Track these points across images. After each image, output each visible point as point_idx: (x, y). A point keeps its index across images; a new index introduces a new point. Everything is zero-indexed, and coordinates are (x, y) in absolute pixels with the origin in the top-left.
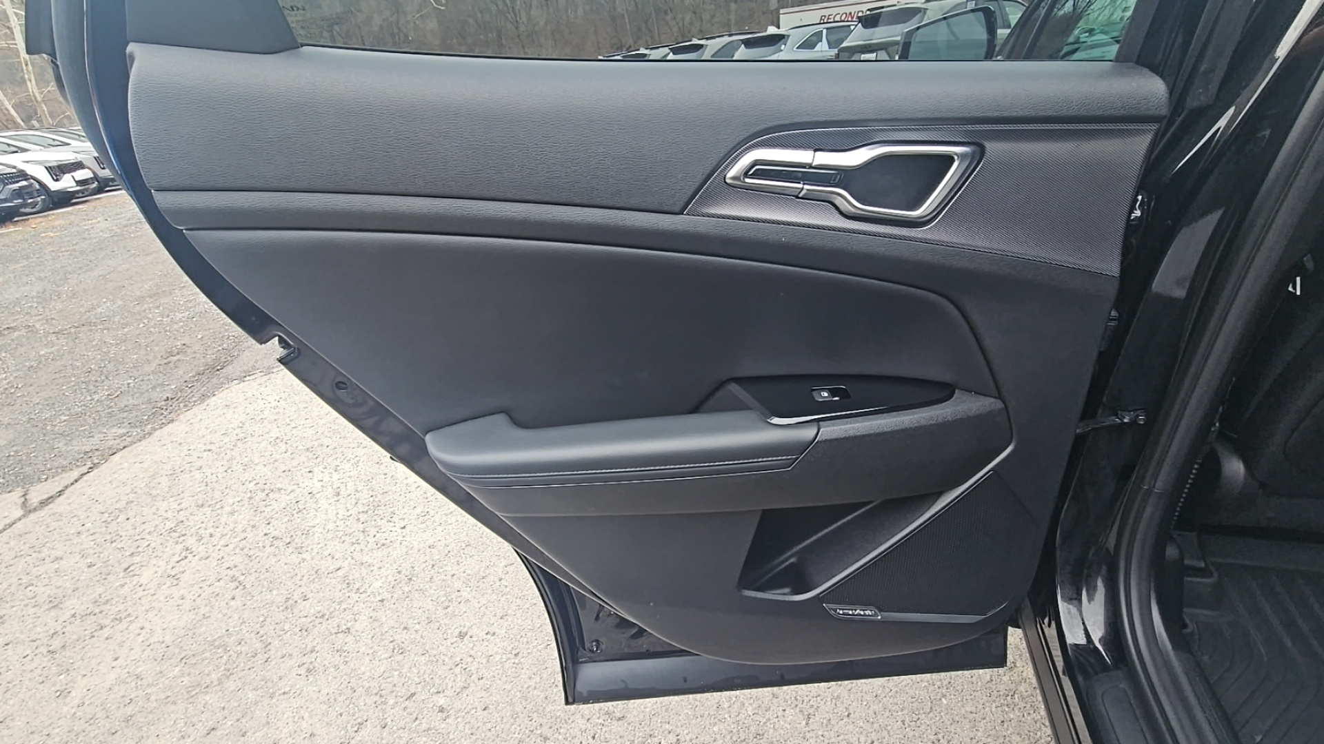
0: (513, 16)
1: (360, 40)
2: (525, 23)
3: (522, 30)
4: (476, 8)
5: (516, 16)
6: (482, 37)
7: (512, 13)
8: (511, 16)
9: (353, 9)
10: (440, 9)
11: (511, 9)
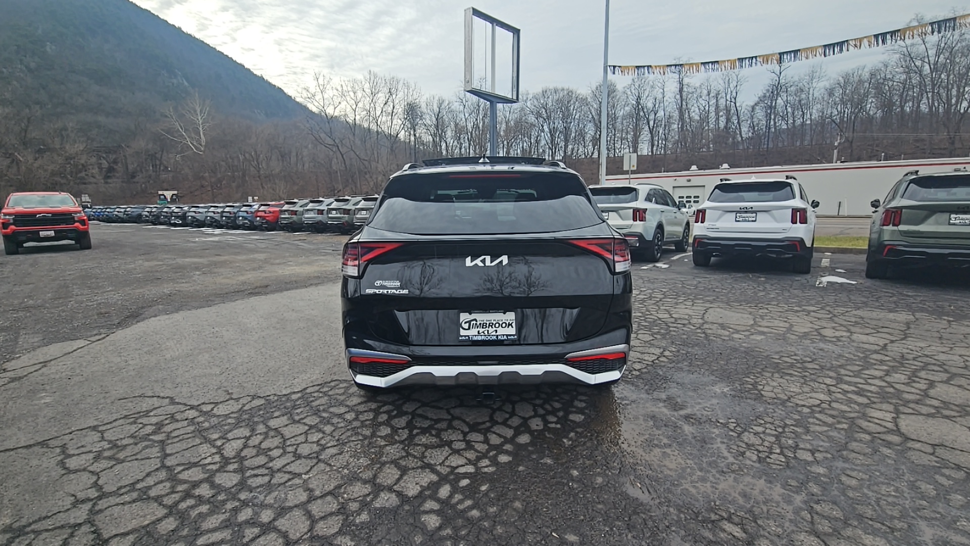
3: (262, 173)
4: (228, 156)
6: (230, 174)
10: (199, 153)
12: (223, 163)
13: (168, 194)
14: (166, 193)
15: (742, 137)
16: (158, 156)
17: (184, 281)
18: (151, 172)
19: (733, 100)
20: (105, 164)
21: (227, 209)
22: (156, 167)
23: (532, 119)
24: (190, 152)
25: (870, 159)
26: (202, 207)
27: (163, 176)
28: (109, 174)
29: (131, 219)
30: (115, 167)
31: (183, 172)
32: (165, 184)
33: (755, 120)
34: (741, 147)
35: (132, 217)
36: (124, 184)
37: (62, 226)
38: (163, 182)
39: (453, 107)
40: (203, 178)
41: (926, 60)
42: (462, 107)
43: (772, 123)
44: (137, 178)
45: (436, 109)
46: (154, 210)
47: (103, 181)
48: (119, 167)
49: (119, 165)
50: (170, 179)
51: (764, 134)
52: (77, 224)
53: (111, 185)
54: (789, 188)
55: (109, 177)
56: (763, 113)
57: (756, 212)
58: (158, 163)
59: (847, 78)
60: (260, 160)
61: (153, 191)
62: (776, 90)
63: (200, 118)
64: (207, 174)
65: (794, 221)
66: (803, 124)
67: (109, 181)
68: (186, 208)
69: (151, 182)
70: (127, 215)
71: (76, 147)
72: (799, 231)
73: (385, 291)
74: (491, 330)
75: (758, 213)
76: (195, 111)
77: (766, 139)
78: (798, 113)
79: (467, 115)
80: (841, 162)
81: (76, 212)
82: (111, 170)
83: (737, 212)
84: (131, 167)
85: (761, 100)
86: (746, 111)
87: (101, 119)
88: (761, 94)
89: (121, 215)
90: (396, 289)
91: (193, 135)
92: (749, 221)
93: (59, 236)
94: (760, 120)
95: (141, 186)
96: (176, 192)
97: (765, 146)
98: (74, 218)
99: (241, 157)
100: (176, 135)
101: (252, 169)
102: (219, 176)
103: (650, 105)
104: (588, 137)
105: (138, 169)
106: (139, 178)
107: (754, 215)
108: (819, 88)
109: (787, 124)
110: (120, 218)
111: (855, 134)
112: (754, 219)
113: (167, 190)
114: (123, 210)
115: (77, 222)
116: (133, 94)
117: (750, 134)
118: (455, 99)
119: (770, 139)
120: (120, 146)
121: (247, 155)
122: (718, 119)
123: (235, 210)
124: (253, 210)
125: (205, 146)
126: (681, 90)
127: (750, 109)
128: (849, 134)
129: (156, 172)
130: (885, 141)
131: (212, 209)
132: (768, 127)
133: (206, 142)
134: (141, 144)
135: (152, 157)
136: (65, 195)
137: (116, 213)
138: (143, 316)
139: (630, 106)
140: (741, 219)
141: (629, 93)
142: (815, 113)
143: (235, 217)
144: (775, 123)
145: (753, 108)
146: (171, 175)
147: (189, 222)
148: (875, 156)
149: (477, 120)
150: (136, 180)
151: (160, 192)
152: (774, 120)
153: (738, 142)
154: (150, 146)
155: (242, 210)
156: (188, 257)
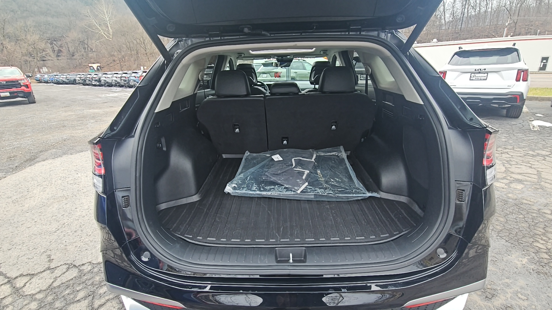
0: (144, 46)
1: (67, 49)
2: (149, 49)
3: (148, 51)
4: (127, 41)
5: (145, 46)
6: (129, 52)
7: (143, 45)
8: (143, 46)
9: (64, 36)
10: (109, 40)
11: (143, 43)
12: (124, 46)
13: (95, 66)
14: (93, 65)
15: (445, 21)
16: (86, 42)
17: (80, 128)
18: (83, 53)
20: (56, 49)
21: (124, 75)
22: (85, 49)
24: (104, 39)
25: (526, 34)
26: (109, 74)
27: (91, 55)
28: (59, 54)
29: (70, 82)
30: (62, 50)
31: (102, 52)
32: (92, 60)
33: (455, 9)
34: (444, 28)
35: (71, 81)
36: (69, 60)
37: (14, 89)
38: (91, 58)
40: (114, 55)
43: (466, 10)
44: (75, 56)
46: (82, 76)
47: (56, 58)
48: (64, 49)
49: (64, 48)
50: (95, 56)
51: (460, 19)
52: (23, 88)
53: (61, 61)
54: (516, 52)
55: (59, 56)
56: (460, 4)
57: (487, 73)
58: (86, 46)
60: (145, 43)
61: (86, 64)
63: (107, 17)
64: (116, 53)
65: (518, 80)
66: (486, 12)
67: (59, 58)
68: (100, 75)
69: (84, 58)
70: (68, 79)
71: (33, 38)
72: (521, 87)
75: (489, 74)
76: (104, 12)
77: (461, 22)
80: (511, 36)
81: (21, 80)
82: (60, 51)
83: (472, 73)
84: (71, 49)
86: (450, 3)
87: (50, 19)
89: (64, 80)
91: (104, 28)
92: (481, 80)
93: (13, 95)
94: (457, 9)
95: (79, 61)
96: (99, 65)
97: (460, 27)
98: (20, 84)
99: (135, 42)
100: (94, 28)
101: (142, 49)
102: (123, 54)
105: (75, 50)
106: (77, 56)
107: (486, 74)
109: (475, 12)
110: (64, 81)
111: (519, 17)
112: (485, 78)
113: (94, 63)
114: (65, 77)
115: (23, 86)
116: (66, 2)
117: (451, 19)
119: (463, 22)
120: (62, 36)
121: (138, 41)
123: (128, 76)
124: (138, 76)
125: (113, 35)
128: (515, 18)
129: (86, 52)
130: (537, 22)
131: (115, 75)
132: (463, 13)
133: (113, 32)
134: (74, 35)
135: (82, 42)
136: (14, 69)
137: (61, 78)
138: (37, 160)
140: (474, 78)
142: (495, 4)
143: (129, 80)
144: (468, 11)
146: (95, 54)
147: (103, 83)
148: (529, 32)
150: (75, 57)
151: (90, 65)
152: (468, 8)
153: (442, 24)
154: (80, 36)
155: (132, 75)
156: (93, 108)
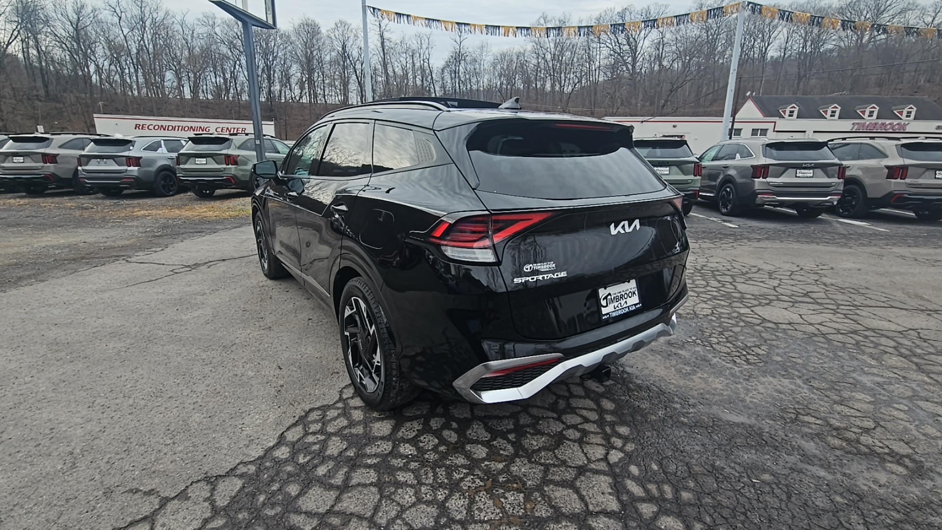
19: (426, 61)
23: (224, 49)
39: (100, 17)
41: (549, 50)
42: (116, 19)
43: (457, 86)
45: (74, 17)
59: (503, 56)
62: (458, 57)
73: (540, 277)
74: (623, 302)
78: (474, 80)
79: (126, 31)
85: (447, 66)
88: (447, 59)
90: (553, 272)
94: (447, 82)
103: (355, 54)
104: (293, 80)
108: (487, 60)
118: (103, 5)
122: (415, 77)
126: (383, 43)
127: (440, 71)
132: (454, 89)
139: (336, 51)
141: (333, 38)
142: (485, 81)
145: (443, 70)
149: (142, 38)
